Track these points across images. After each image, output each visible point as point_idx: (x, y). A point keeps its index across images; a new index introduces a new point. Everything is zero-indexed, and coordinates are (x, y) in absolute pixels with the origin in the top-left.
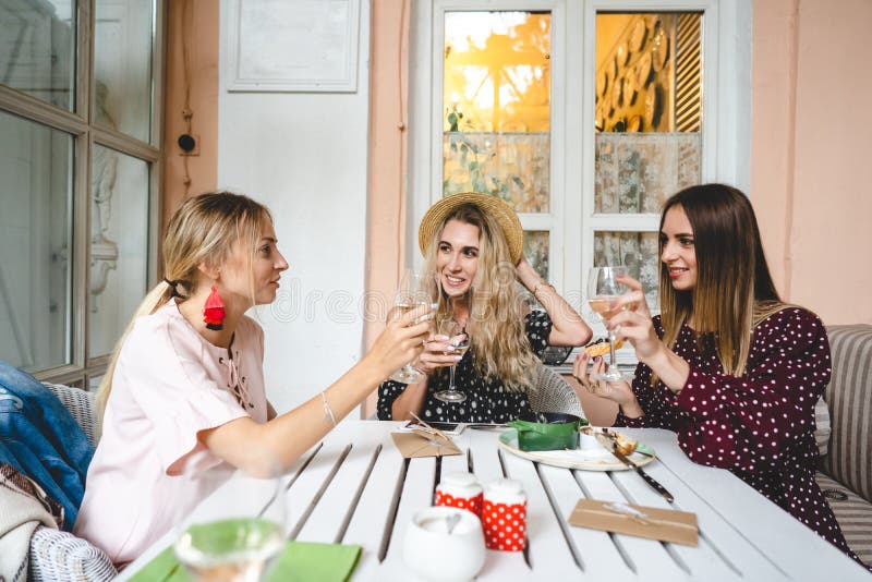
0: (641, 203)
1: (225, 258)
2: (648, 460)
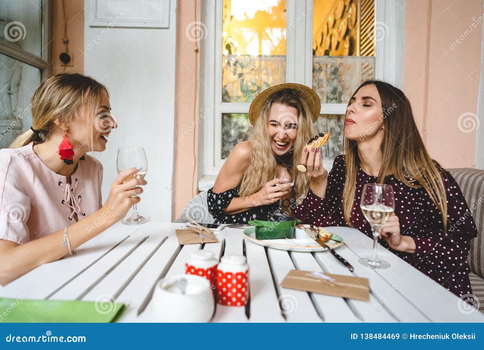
0: (340, 98)
1: (73, 118)
2: (339, 244)
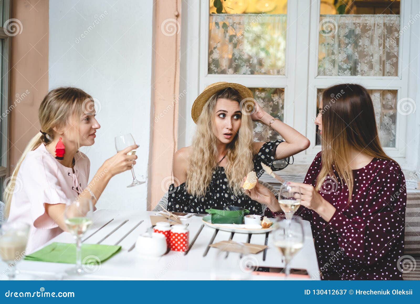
0: (355, 67)
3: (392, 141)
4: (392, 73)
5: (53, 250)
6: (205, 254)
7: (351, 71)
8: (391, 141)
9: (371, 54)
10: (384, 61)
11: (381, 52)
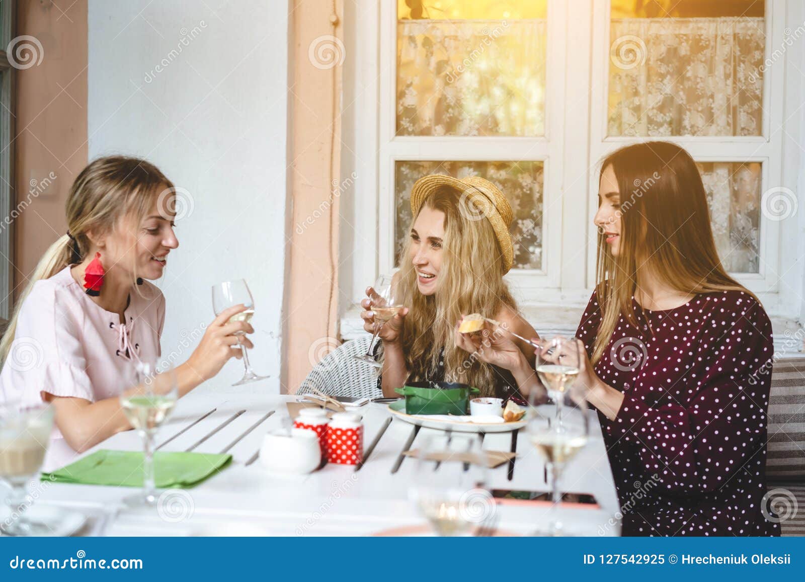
0: (680, 119)
3: (752, 261)
4: (751, 130)
5: (99, 463)
6: (396, 469)
7: (671, 127)
8: (750, 261)
9: (709, 94)
10: (735, 109)
11: (729, 90)
